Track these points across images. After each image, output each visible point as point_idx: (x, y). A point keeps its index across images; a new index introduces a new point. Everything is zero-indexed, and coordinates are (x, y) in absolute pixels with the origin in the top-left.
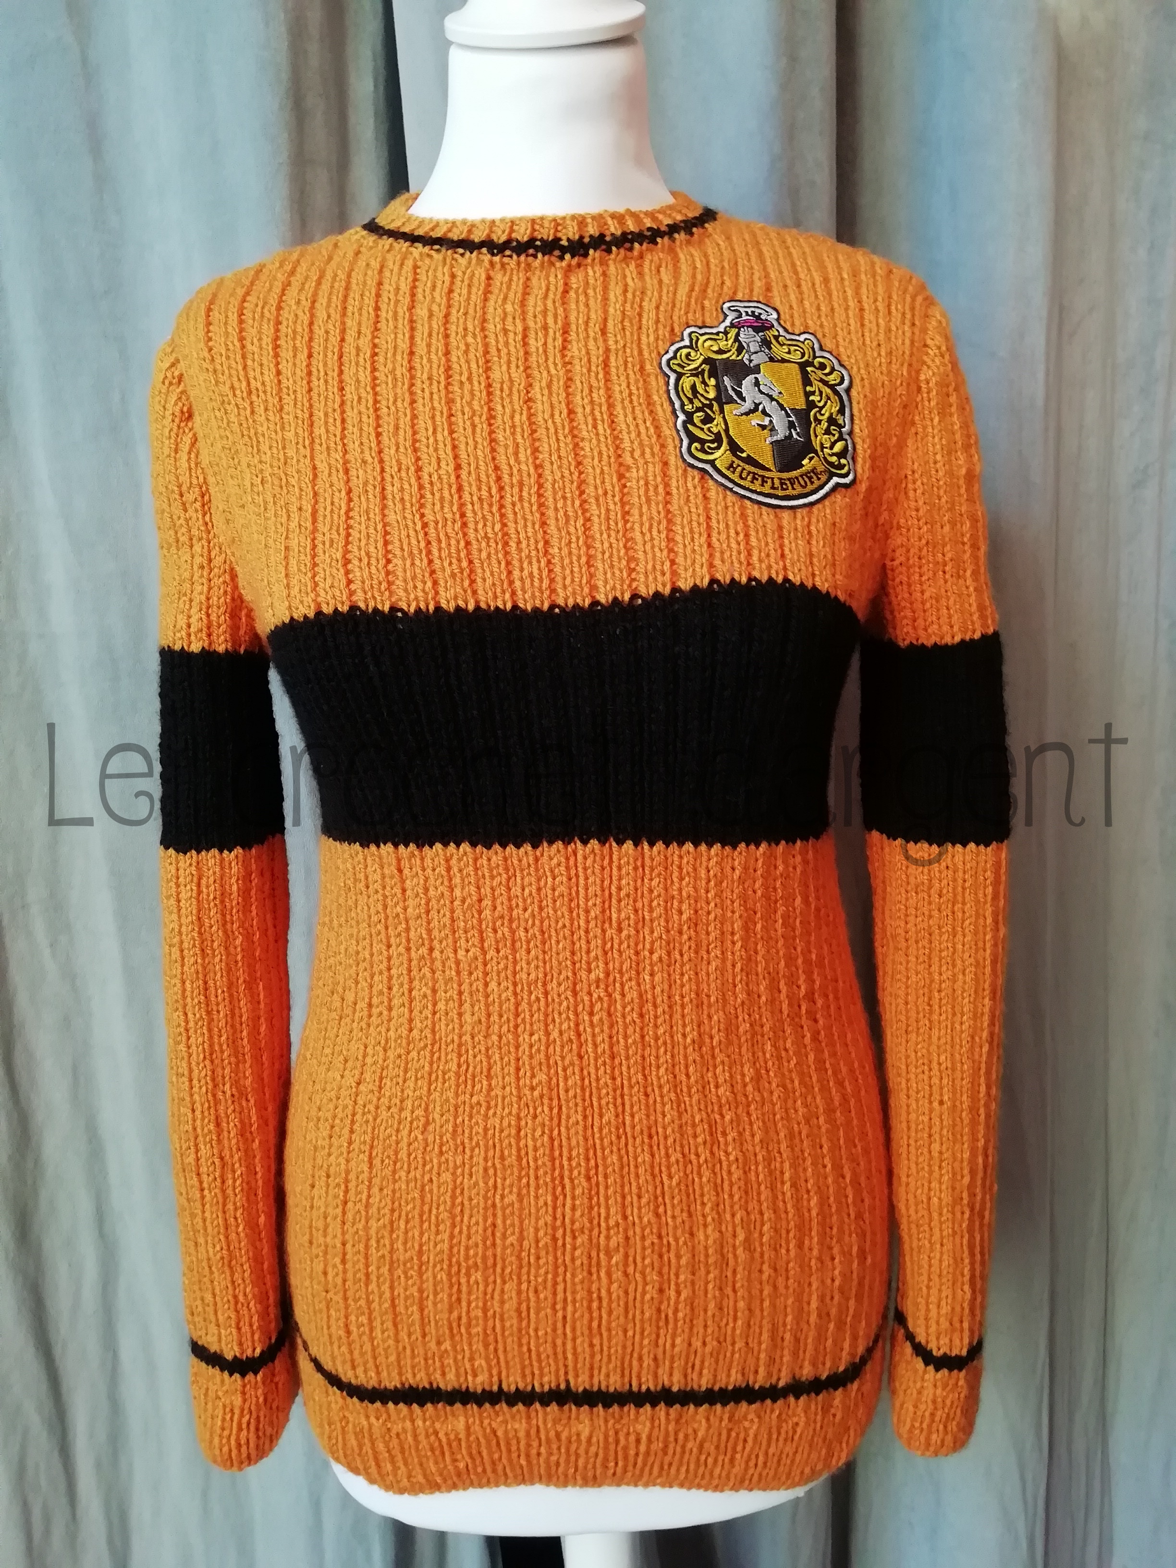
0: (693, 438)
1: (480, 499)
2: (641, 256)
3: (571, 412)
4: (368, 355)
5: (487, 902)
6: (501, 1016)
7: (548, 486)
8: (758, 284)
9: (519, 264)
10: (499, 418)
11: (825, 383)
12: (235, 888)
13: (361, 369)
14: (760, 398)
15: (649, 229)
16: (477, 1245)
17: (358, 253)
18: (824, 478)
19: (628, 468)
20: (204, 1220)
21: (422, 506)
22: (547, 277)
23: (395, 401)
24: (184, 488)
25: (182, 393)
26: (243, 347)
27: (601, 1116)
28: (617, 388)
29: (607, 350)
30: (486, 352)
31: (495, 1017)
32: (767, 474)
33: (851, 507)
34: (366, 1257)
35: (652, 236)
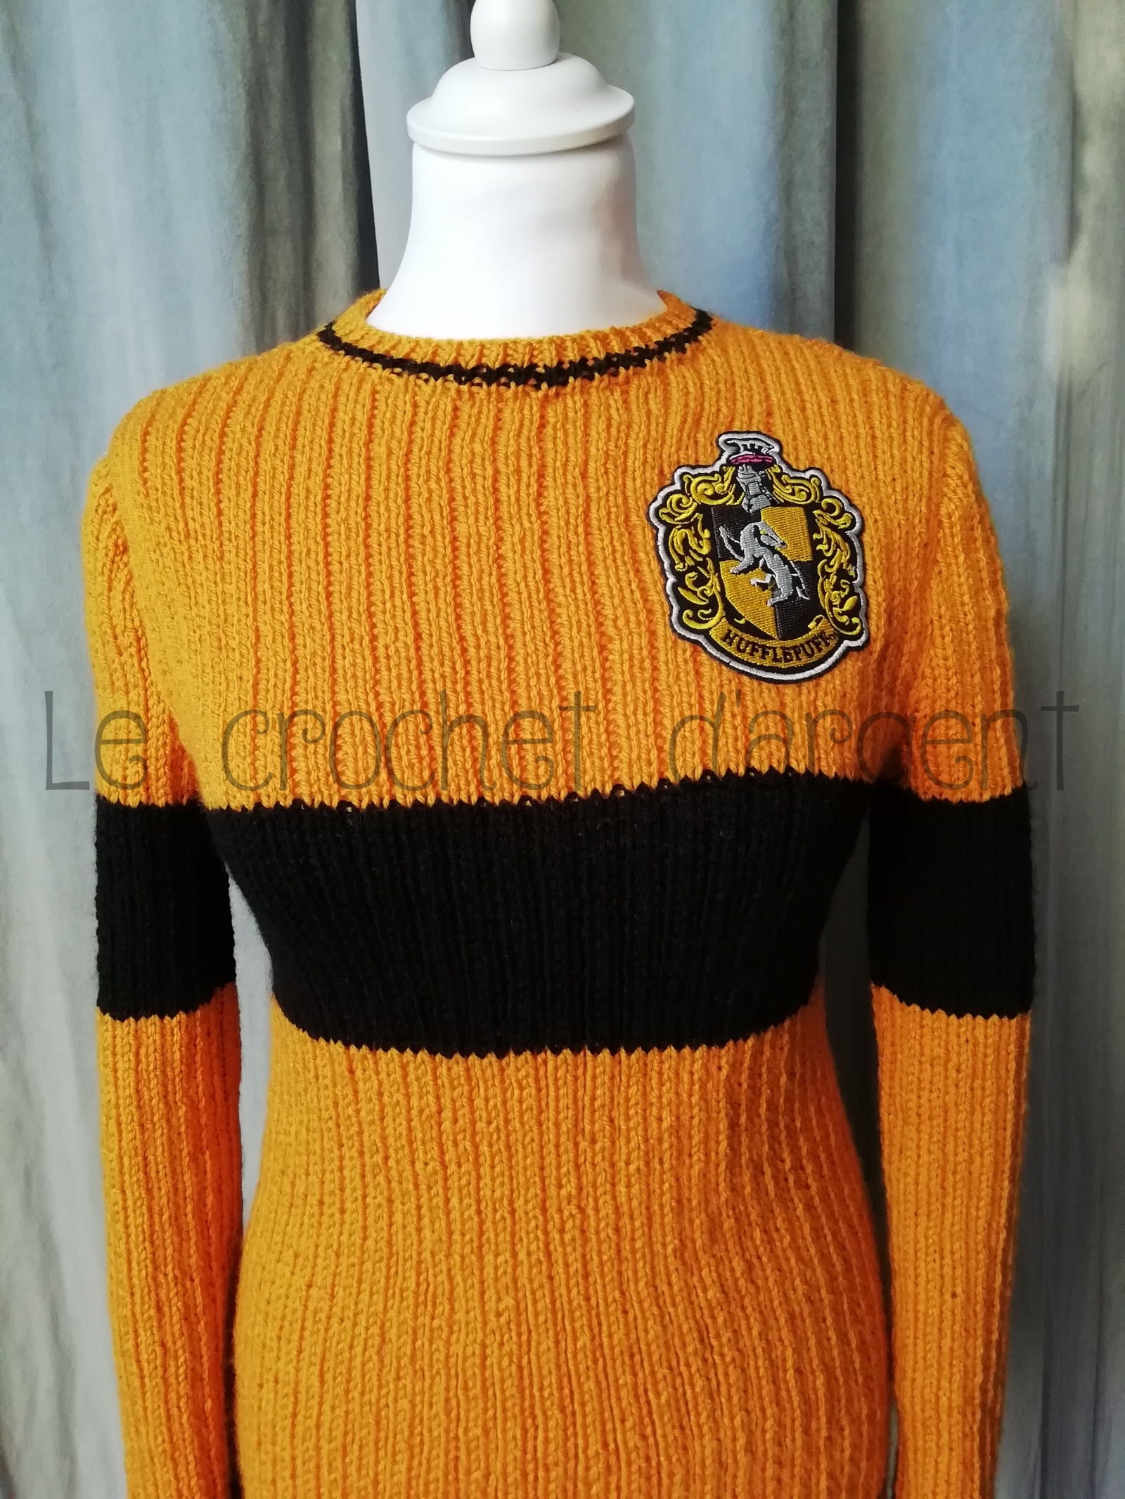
0: (684, 604)
1: (443, 676)
2: (627, 381)
3: (546, 572)
4: (319, 498)
5: (447, 1114)
6: (463, 1235)
7: (520, 659)
8: (757, 410)
9: (489, 394)
10: (465, 578)
11: (834, 528)
12: (177, 1056)
13: (311, 515)
14: (760, 551)
15: (636, 349)
16: (438, 1480)
17: (311, 370)
18: (833, 643)
19: (611, 640)
20: (145, 1409)
21: (377, 682)
22: (521, 411)
23: (348, 556)
24: (119, 630)
25: (117, 523)
26: (181, 480)
27: (575, 1340)
28: (598, 544)
29: (588, 498)
30: (452, 499)
31: (456, 1237)
32: (768, 643)
33: (862, 673)
34: (318, 1478)
35: (636, 359)
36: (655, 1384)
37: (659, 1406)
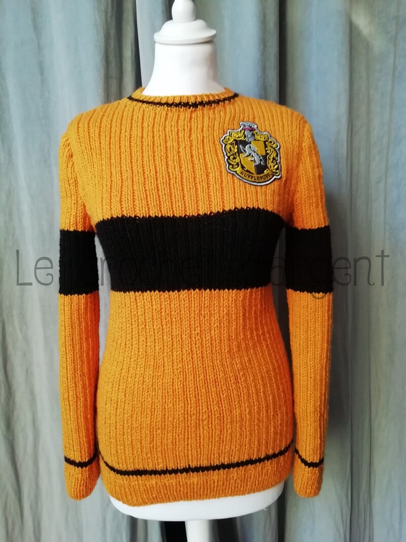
0: (230, 164)
1: (163, 182)
2: (214, 108)
3: (192, 156)
4: (129, 138)
5: (163, 310)
6: (167, 346)
7: (184, 178)
8: (251, 117)
9: (176, 110)
10: (169, 157)
11: (272, 147)
12: (83, 307)
13: (126, 142)
14: (251, 152)
15: (217, 100)
16: (159, 421)
17: (126, 106)
18: (271, 176)
19: (210, 173)
20: (70, 416)
21: (145, 184)
22: (185, 114)
23: (137, 152)
24: (69, 179)
25: (70, 149)
26: (89, 135)
27: (199, 377)
28: (206, 148)
29: (203, 137)
30: (165, 137)
31: (166, 347)
32: (253, 175)
33: (280, 185)
34: (123, 427)
35: (217, 102)
36: (222, 391)
37: (223, 397)
